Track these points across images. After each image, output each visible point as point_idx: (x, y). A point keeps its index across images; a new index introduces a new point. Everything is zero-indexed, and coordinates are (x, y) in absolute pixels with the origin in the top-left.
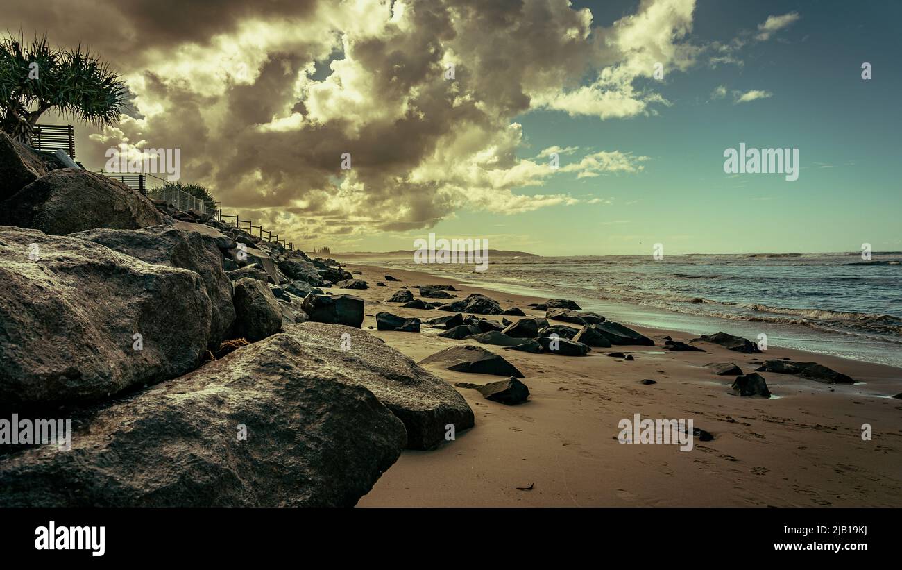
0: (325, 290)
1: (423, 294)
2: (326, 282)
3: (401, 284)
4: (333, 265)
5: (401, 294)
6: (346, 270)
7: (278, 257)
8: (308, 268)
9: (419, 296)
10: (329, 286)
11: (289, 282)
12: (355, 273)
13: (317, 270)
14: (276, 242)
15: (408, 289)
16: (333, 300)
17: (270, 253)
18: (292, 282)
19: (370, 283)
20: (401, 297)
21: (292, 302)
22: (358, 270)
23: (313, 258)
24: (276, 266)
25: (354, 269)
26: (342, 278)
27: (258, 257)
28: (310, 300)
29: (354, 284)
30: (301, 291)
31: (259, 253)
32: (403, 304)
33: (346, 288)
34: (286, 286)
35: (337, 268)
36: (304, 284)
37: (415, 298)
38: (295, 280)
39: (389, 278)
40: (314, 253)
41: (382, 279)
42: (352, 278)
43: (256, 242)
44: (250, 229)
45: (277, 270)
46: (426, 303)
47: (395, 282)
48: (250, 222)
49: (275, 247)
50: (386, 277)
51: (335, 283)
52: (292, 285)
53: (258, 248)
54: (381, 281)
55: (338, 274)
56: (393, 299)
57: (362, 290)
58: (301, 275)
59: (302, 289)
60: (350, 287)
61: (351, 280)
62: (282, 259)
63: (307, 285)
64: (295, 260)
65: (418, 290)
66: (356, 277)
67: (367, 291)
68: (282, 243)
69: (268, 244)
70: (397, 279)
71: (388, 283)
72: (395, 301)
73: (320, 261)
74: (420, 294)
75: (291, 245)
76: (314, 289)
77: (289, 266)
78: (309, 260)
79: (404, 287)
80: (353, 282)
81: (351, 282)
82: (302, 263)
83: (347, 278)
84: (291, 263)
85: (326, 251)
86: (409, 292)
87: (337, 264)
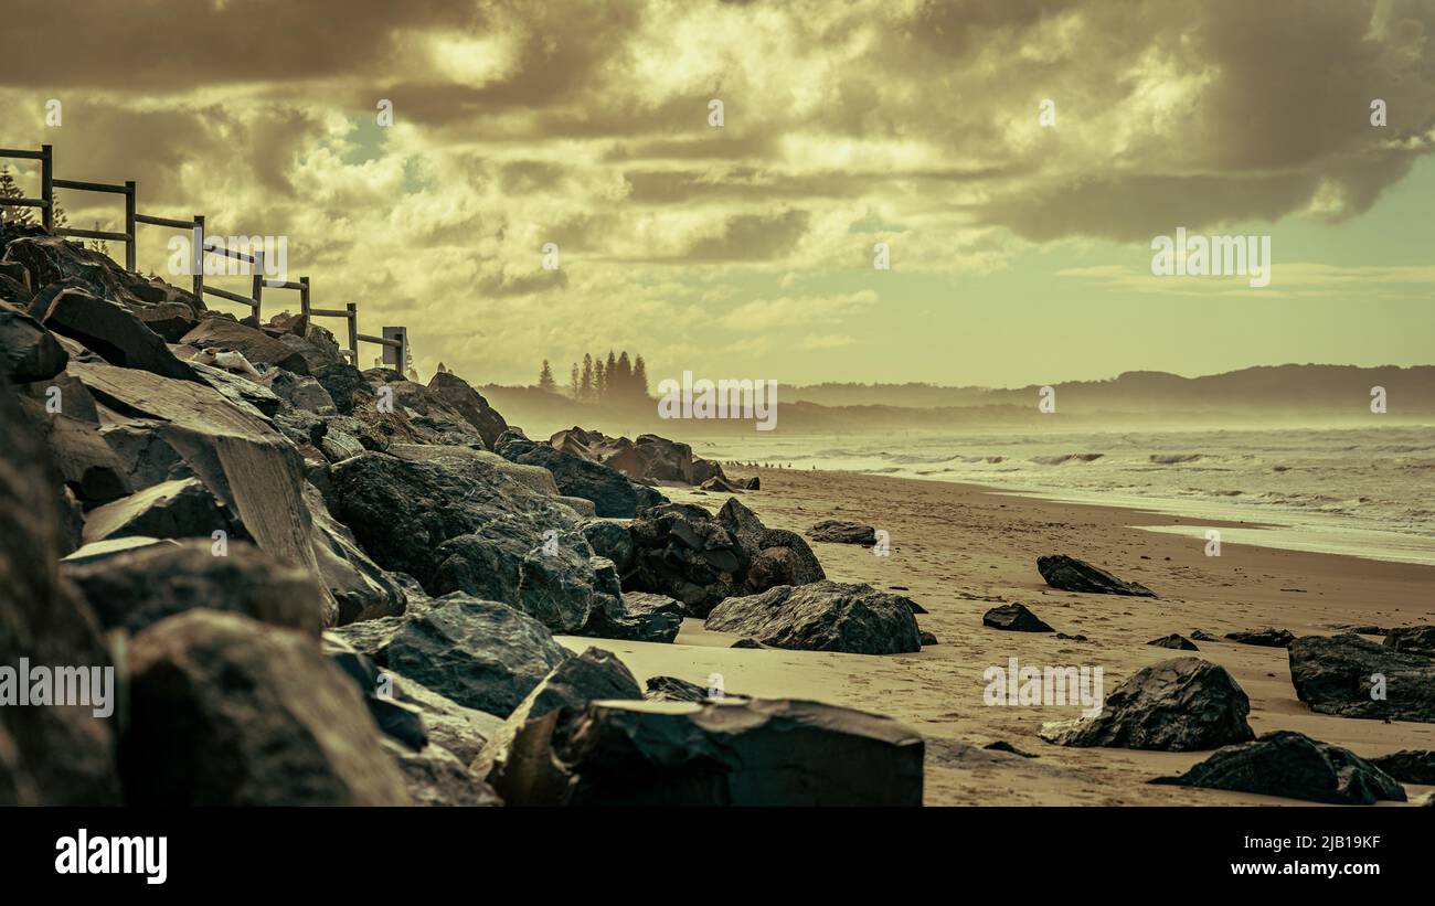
0: (641, 660)
1: (1312, 693)
2: (638, 604)
3: (1148, 618)
4: (676, 477)
5: (1159, 694)
6: (770, 514)
7: (319, 432)
8: (521, 503)
9: (1285, 705)
10: (657, 630)
11: (396, 607)
12: (831, 532)
13: (578, 516)
14: (300, 325)
15: (1210, 655)
16: (712, 738)
17: (268, 406)
18: (419, 603)
19: (942, 609)
20: (1159, 714)
21: (434, 752)
22: (851, 512)
23: (539, 429)
24: (311, 496)
25: (820, 508)
26: (748, 578)
27: (197, 439)
28: (559, 740)
29: (829, 618)
30: (481, 670)
31: (200, 408)
32: (1183, 763)
33: (773, 643)
34: (384, 632)
35: (714, 502)
36: (499, 616)
37: (1263, 723)
38: (436, 588)
39: (1066, 574)
40: (543, 393)
41: (1019, 581)
42: (817, 575)
43: (177, 329)
44: (129, 239)
45: (321, 519)
46: (1340, 757)
47: (1111, 602)
48: (129, 191)
49: (294, 363)
50: (1043, 564)
51: (702, 610)
52: (425, 627)
53: (190, 374)
54: (1012, 595)
55: (719, 549)
56: (1104, 725)
57: (888, 661)
58: (474, 555)
59: (486, 655)
60: (808, 639)
61: (811, 590)
62: (346, 445)
63: (521, 628)
64: (431, 454)
65: (1277, 660)
66: (841, 565)
67: (923, 664)
68: (338, 329)
69: (250, 336)
70: (1125, 577)
71: (1054, 607)
72: (1122, 741)
73: (589, 454)
74: (1291, 693)
75: (395, 341)
76: (571, 659)
77: (399, 493)
78: (521, 448)
79: (1172, 641)
80: (825, 603)
81: (809, 603)
82: (481, 469)
83: (780, 575)
84: (407, 472)
85: (623, 376)
86: (1215, 678)
87: (708, 475)
